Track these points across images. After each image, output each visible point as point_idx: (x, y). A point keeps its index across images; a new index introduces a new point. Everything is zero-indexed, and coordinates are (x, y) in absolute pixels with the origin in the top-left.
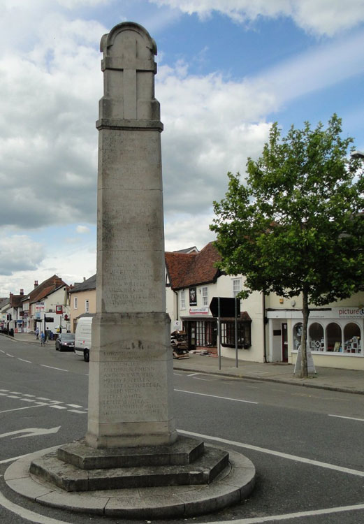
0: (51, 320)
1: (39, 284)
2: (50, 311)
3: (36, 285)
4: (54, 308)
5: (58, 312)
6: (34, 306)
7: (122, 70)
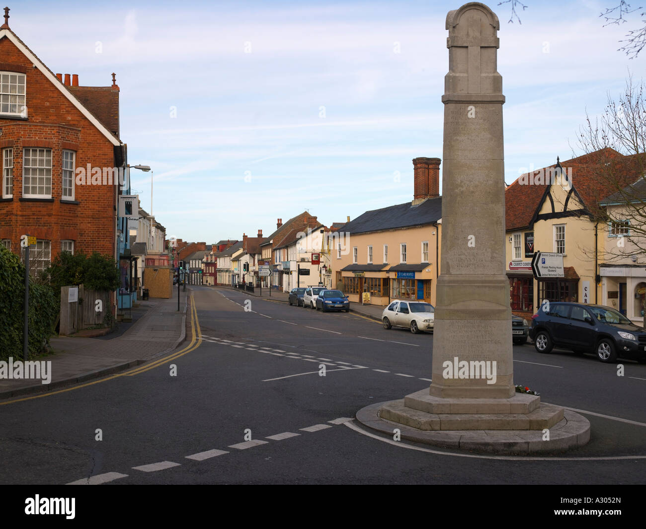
0: (306, 272)
1: (284, 222)
2: (303, 260)
3: (279, 225)
4: (308, 256)
5: (313, 262)
6: (277, 253)
7: (467, 47)
